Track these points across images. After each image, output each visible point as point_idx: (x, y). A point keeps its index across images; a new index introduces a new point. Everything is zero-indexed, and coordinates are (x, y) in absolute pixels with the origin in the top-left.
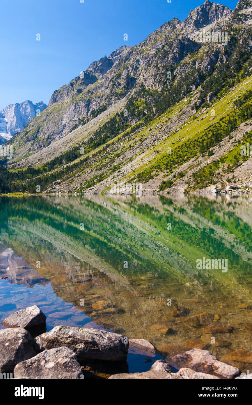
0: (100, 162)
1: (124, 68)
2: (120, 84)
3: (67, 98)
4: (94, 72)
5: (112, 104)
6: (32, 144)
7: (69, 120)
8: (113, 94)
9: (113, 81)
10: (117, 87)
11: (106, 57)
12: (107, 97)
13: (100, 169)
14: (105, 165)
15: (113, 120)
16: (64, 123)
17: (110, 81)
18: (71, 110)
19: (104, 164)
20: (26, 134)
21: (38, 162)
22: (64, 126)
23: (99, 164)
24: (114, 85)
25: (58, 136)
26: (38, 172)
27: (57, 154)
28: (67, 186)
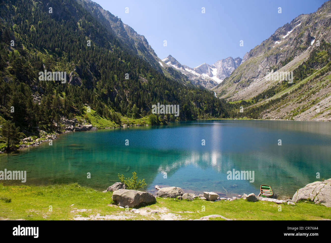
0: (299, 97)
1: (305, 29)
2: (302, 41)
3: (261, 54)
4: (280, 34)
5: (296, 56)
6: (238, 85)
7: (263, 69)
8: (297, 49)
9: (296, 40)
10: (301, 44)
11: (288, 23)
12: (293, 51)
13: (300, 102)
14: (304, 99)
15: (300, 67)
16: (259, 70)
17: (294, 40)
18: (264, 61)
19: (302, 98)
20: (233, 79)
21: (246, 97)
22: (260, 72)
23: (298, 99)
24: (297, 43)
25: (255, 79)
26: (249, 103)
27: (260, 92)
28: (276, 114)
